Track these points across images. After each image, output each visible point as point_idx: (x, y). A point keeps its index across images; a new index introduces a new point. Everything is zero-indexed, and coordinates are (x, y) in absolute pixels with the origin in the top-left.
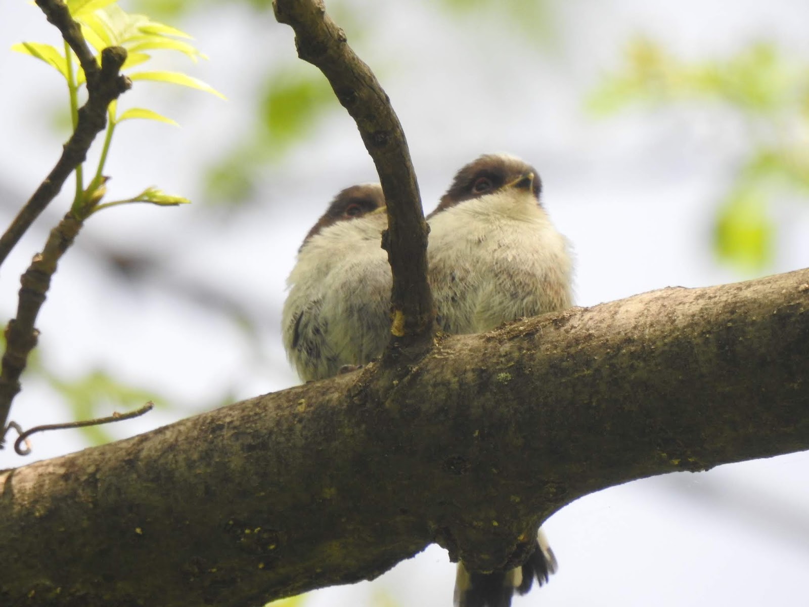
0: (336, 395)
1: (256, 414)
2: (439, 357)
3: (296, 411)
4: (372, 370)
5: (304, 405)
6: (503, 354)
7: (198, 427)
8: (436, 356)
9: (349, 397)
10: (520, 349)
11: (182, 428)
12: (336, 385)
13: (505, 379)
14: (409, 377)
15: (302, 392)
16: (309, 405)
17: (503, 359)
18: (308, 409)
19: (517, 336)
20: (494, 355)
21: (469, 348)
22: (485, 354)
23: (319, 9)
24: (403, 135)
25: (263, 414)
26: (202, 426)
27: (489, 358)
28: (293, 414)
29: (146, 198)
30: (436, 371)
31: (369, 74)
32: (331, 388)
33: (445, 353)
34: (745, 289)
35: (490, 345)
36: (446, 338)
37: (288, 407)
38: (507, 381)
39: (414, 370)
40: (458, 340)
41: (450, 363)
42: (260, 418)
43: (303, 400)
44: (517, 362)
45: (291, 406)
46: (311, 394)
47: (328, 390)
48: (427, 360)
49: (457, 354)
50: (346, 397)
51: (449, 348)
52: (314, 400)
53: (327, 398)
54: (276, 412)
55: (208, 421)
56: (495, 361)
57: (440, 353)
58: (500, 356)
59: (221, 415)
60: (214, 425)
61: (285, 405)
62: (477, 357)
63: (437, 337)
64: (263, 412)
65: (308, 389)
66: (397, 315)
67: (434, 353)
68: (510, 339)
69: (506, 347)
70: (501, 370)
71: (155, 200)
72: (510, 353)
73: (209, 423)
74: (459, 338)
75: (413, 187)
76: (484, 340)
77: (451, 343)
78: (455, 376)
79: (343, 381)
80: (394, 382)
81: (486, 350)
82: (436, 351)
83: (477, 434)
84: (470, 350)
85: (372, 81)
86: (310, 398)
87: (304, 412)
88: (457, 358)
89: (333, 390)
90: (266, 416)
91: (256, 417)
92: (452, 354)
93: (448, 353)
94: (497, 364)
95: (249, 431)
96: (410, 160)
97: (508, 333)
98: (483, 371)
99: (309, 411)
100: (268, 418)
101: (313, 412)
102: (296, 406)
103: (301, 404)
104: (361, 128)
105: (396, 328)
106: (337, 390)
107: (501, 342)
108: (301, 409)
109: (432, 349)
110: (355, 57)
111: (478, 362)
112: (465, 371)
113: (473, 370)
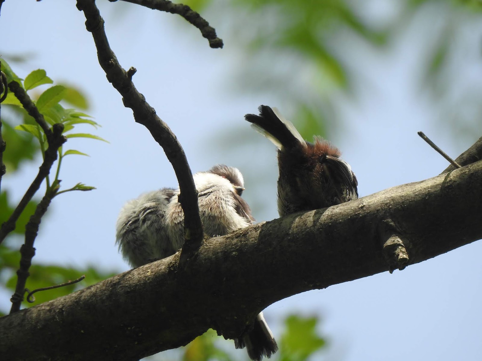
0: (163, 267)
1: (129, 278)
2: (207, 247)
3: (147, 275)
4: (178, 255)
5: (150, 272)
6: (234, 244)
7: (105, 285)
8: (205, 247)
9: (169, 268)
10: (241, 241)
11: (98, 286)
12: (163, 263)
13: (235, 255)
14: (194, 257)
15: (149, 266)
16: (152, 272)
17: (234, 246)
18: (152, 274)
19: (239, 236)
20: (230, 245)
21: (219, 242)
22: (226, 245)
23: (143, 100)
24: (184, 153)
25: (133, 277)
26: (107, 284)
27: (228, 246)
28: (145, 276)
29: (77, 188)
30: (205, 253)
31: (167, 127)
32: (161, 264)
33: (209, 245)
34: (336, 208)
35: (228, 240)
36: (209, 239)
37: (143, 274)
38: (236, 256)
39: (196, 253)
40: (214, 240)
41: (211, 249)
42: (131, 279)
43: (149, 270)
44: (240, 247)
45: (144, 273)
46: (152, 267)
47: (160, 265)
48: (201, 249)
49: (214, 245)
50: (168, 267)
51: (210, 243)
52: (154, 270)
53: (159, 268)
54: (138, 276)
55: (109, 282)
56: (230, 247)
57: (207, 246)
58: (233, 245)
59: (114, 279)
60: (112, 284)
61: (142, 273)
62: (223, 246)
63: (205, 239)
64: (132, 277)
65: (151, 265)
66: (187, 231)
67: (204, 246)
68: (237, 238)
69: (235, 241)
70: (233, 251)
71: (81, 189)
72: (237, 243)
73: (110, 283)
74: (214, 238)
75: (190, 174)
76: (225, 239)
77: (211, 241)
78: (214, 255)
79: (166, 261)
80: (188, 259)
81: (226, 243)
82: (205, 245)
83: (225, 279)
84: (220, 243)
85: (168, 130)
86: (152, 269)
87: (150, 275)
88: (214, 247)
89: (162, 265)
90: (134, 278)
91: (130, 279)
92: (212, 245)
93: (210, 245)
94: (231, 248)
95: (127, 285)
96: (187, 163)
97: (235, 235)
98: (225, 252)
99: (152, 275)
100: (135, 279)
101: (154, 275)
102: (146, 273)
103: (148, 272)
104: (165, 151)
105: (187, 236)
106: (163, 265)
107: (232, 239)
108: (149, 274)
109: (203, 244)
110: (160, 120)
111: (223, 248)
112: (218, 253)
113: (221, 252)
